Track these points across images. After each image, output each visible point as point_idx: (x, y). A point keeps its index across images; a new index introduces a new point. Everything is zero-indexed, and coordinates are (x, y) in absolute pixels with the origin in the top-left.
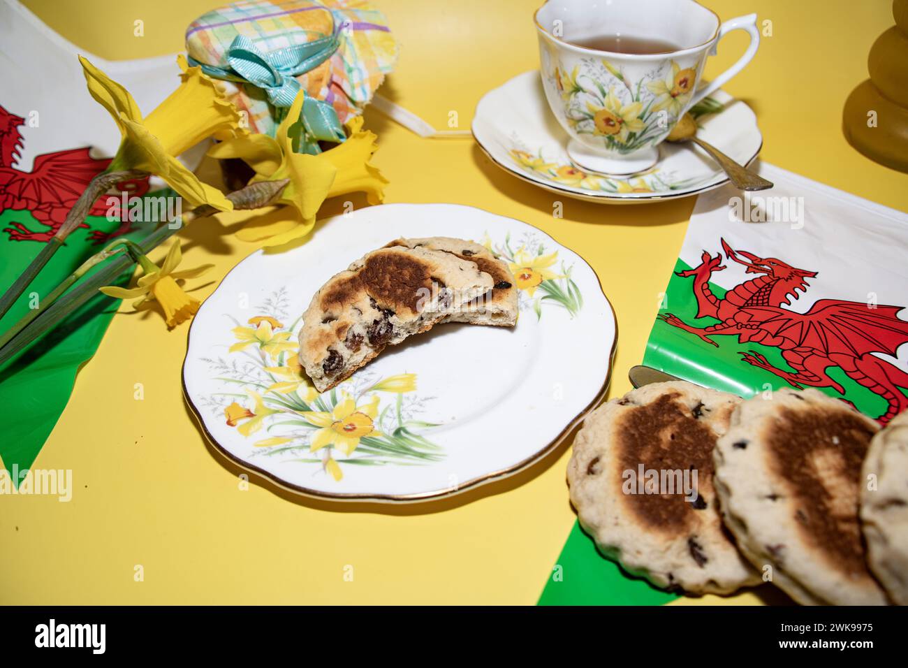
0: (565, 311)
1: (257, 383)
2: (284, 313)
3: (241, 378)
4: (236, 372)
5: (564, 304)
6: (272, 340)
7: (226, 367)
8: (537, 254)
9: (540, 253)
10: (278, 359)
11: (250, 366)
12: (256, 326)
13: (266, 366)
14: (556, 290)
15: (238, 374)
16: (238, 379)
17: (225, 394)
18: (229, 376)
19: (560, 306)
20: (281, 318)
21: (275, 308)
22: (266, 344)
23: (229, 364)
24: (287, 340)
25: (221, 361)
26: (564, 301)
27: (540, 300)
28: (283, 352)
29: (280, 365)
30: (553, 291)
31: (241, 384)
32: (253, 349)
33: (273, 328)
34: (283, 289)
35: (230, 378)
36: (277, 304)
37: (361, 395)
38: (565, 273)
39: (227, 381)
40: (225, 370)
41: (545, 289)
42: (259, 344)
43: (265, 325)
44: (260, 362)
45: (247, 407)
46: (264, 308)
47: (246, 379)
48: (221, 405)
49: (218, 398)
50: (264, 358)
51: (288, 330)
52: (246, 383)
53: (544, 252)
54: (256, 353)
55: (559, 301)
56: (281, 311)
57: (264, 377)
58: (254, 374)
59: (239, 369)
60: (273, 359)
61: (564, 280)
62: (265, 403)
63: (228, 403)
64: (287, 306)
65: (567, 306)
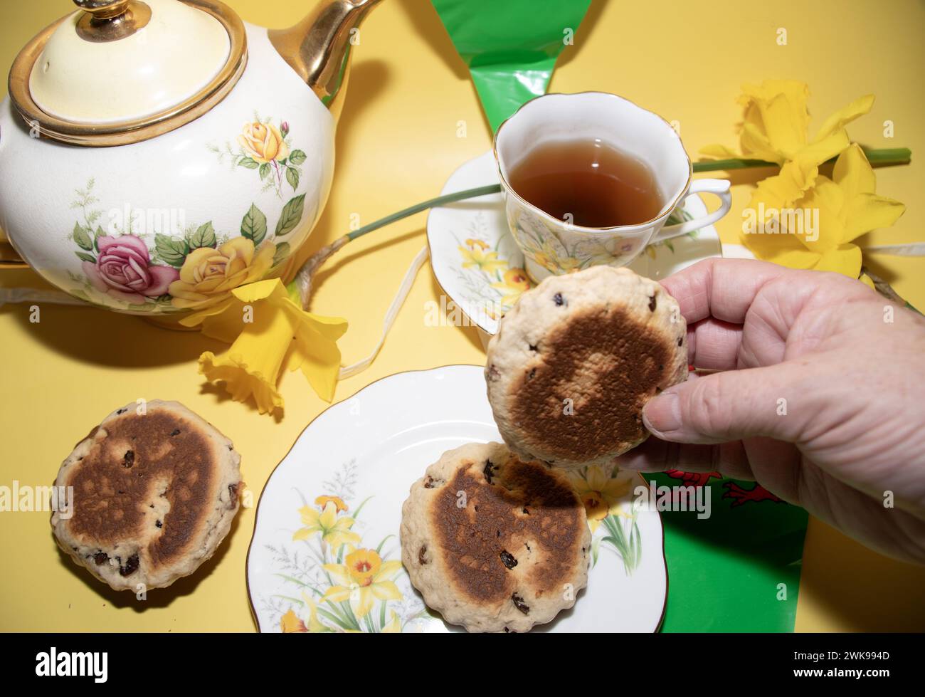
0: (621, 563)
1: (314, 586)
2: (350, 491)
3: (300, 577)
4: (297, 568)
5: (623, 553)
6: (335, 527)
7: (287, 560)
8: (610, 477)
9: (614, 476)
10: (337, 554)
11: (311, 563)
12: (321, 509)
13: (325, 563)
14: (618, 532)
15: (298, 571)
16: (296, 578)
17: (283, 597)
18: (288, 573)
19: (617, 555)
20: (346, 499)
21: (343, 486)
22: (329, 533)
23: (291, 557)
24: (350, 528)
25: (284, 550)
26: (623, 550)
27: (600, 540)
28: (343, 544)
29: (339, 562)
30: (616, 532)
31: (299, 585)
32: (315, 538)
33: (338, 511)
34: (353, 461)
35: (290, 575)
36: (346, 479)
37: (408, 621)
38: (632, 513)
39: (288, 578)
40: (287, 564)
41: (608, 527)
42: (321, 533)
43: (331, 506)
44: (320, 558)
45: (302, 618)
46: (333, 485)
47: (305, 580)
48: (279, 611)
49: (277, 600)
50: (324, 552)
51: (351, 515)
52: (304, 585)
53: (619, 475)
54: (316, 545)
55: (618, 547)
56: (348, 488)
57: (323, 578)
58: (312, 573)
59: (300, 565)
60: (333, 551)
61: (630, 521)
62: (319, 616)
63: (285, 609)
64: (354, 482)
65: (624, 558)
